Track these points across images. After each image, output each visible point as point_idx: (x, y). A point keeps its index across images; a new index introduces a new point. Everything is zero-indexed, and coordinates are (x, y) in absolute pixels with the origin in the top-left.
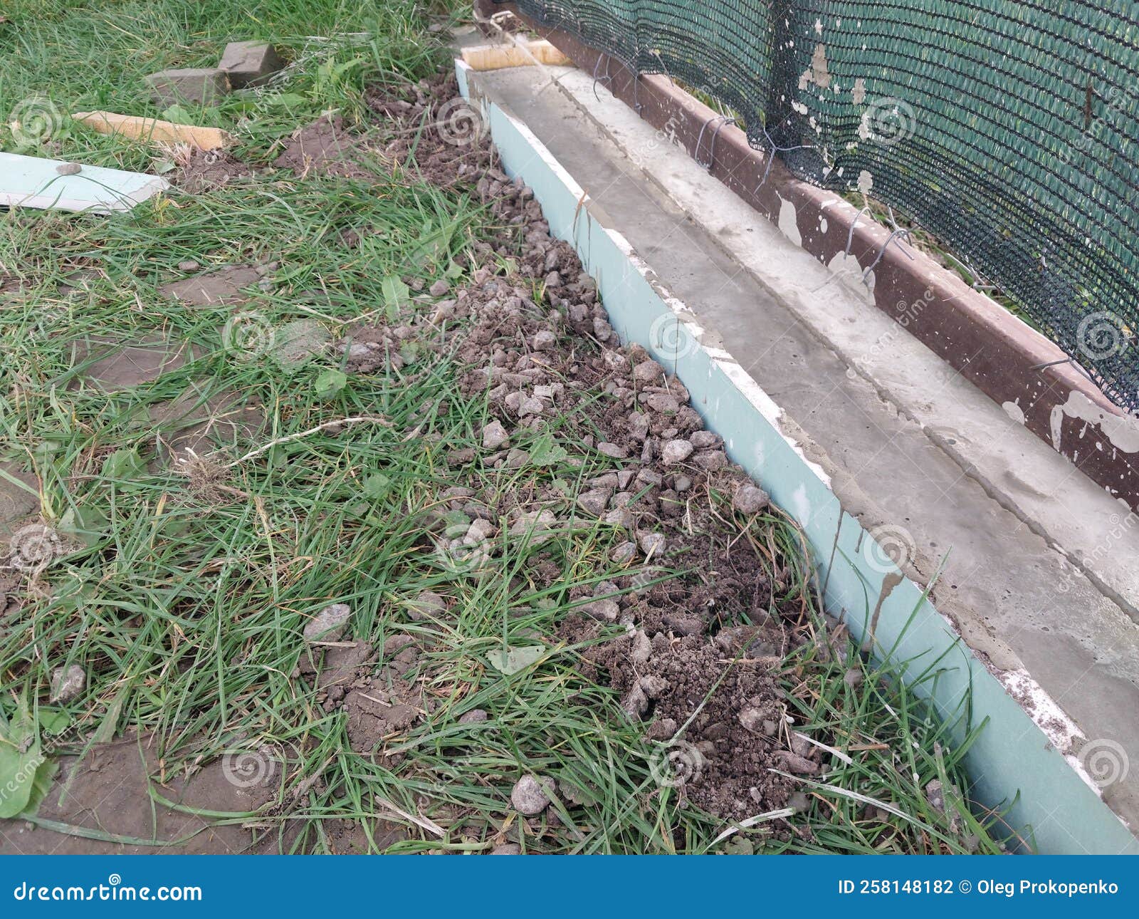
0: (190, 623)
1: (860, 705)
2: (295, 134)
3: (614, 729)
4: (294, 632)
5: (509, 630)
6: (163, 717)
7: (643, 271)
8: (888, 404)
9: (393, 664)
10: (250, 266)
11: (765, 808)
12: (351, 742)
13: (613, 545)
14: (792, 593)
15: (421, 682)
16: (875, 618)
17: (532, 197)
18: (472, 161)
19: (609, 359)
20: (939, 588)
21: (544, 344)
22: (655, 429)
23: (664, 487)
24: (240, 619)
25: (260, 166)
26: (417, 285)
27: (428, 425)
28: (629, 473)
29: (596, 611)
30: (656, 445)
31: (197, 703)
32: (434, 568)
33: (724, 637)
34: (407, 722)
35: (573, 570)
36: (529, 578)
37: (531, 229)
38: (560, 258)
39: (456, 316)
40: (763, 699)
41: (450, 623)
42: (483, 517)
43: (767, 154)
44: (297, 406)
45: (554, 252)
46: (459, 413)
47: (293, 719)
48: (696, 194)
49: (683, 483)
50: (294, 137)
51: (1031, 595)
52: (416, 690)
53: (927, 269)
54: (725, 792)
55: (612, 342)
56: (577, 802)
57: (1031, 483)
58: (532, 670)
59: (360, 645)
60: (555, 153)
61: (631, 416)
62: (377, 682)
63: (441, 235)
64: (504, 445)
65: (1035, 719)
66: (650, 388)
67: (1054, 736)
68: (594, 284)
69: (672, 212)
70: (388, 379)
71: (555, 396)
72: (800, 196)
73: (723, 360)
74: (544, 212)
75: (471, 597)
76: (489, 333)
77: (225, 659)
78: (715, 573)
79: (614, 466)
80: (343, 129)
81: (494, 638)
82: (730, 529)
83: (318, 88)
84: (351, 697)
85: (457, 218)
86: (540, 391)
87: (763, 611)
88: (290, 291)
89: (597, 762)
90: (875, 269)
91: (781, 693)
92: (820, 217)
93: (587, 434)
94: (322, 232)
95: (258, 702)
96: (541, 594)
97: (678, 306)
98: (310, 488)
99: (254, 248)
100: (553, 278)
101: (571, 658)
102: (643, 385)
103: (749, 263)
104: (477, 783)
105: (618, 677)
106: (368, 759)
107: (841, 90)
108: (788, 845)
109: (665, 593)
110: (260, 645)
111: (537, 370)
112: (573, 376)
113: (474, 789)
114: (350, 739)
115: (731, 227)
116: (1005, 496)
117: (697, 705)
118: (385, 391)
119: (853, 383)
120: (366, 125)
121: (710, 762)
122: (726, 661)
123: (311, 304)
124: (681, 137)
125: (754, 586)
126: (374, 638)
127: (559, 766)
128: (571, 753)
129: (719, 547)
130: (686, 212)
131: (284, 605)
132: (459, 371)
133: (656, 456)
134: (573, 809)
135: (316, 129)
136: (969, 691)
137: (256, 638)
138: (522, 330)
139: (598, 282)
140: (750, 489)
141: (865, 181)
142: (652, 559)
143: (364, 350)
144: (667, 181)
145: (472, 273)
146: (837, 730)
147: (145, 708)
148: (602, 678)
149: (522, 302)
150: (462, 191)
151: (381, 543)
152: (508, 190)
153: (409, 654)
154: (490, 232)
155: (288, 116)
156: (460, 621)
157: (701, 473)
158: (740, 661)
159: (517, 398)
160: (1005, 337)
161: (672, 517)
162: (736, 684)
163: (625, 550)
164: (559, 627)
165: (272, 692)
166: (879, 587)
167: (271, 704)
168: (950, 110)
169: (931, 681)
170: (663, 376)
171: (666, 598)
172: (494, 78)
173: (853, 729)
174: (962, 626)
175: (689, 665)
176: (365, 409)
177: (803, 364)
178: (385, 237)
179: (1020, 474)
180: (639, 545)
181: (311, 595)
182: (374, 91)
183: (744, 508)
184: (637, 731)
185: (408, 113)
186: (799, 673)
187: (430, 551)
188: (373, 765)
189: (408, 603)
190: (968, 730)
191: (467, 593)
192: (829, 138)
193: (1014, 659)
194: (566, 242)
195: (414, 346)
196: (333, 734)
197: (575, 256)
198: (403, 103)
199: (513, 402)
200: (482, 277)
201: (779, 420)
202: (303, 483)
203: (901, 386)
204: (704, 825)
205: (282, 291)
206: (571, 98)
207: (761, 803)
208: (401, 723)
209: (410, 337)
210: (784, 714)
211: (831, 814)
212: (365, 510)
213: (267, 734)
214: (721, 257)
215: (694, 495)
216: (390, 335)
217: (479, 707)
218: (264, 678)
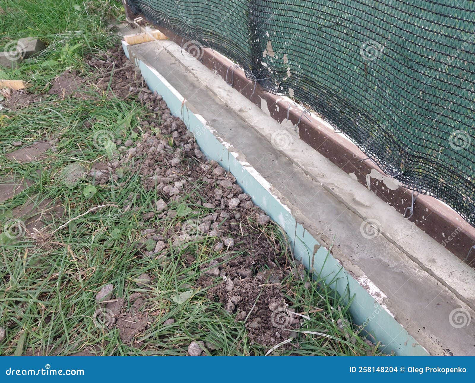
0: (47, 302)
1: (311, 295)
2: (56, 78)
3: (223, 319)
4: (92, 299)
5: (178, 286)
6: (43, 343)
7: (212, 131)
8: (308, 176)
9: (134, 305)
10: (46, 141)
11: (282, 339)
12: (122, 340)
13: (214, 244)
14: (282, 254)
15: (146, 311)
16: (313, 261)
17: (162, 99)
18: (134, 85)
19: (203, 167)
20: (333, 249)
21: (176, 164)
22: (225, 195)
23: (231, 218)
24: (68, 297)
25: (42, 94)
26: (119, 142)
27: (133, 204)
28: (217, 214)
29: (210, 273)
30: (226, 201)
31: (56, 334)
32: (144, 265)
33: (260, 276)
34: (143, 328)
35: (200, 258)
36: (183, 263)
37: (163, 113)
38: (177, 125)
39: (138, 155)
40: (276, 299)
41: (154, 286)
42: (161, 240)
43: (254, 81)
44: (77, 202)
45: (174, 122)
46: (145, 198)
47: (97, 335)
48: (228, 95)
49: (238, 216)
50: (56, 79)
51: (366, 245)
52: (145, 315)
53: (317, 125)
54: (267, 336)
55: (203, 158)
56: (213, 349)
57: (362, 201)
58: (189, 301)
59: (119, 300)
60: (169, 80)
61: (215, 190)
62: (129, 314)
63: (126, 121)
64: (165, 209)
65: (370, 293)
66: (220, 178)
67: (377, 298)
68: (193, 135)
69: (220, 103)
70: (113, 186)
71: (184, 186)
72: (268, 97)
73: (247, 166)
74: (168, 105)
75: (161, 274)
76: (153, 161)
77: (64, 315)
78: (254, 251)
79: (210, 212)
80: (77, 75)
81: (172, 290)
82: (257, 231)
83: (63, 57)
84: (119, 321)
85: (132, 113)
86: (177, 184)
87: (273, 263)
88: (66, 151)
89: (219, 332)
90: (298, 125)
91: (283, 295)
92: (276, 106)
93: (198, 200)
94: (76, 123)
95: (81, 330)
96: (188, 269)
97: (227, 145)
98: (88, 237)
99: (46, 133)
100: (175, 134)
101: (203, 293)
102: (217, 177)
103: (252, 123)
104: (174, 348)
105: (222, 298)
106: (130, 345)
107: (279, 58)
108: (292, 352)
109: (236, 261)
110: (78, 306)
111: (174, 175)
112: (189, 176)
113: (173, 350)
114: (121, 339)
115: (243, 109)
116: (354, 209)
117: (253, 304)
118: (113, 192)
119: (295, 169)
120: (87, 73)
121: (260, 325)
122: (261, 286)
123: (76, 156)
124: (219, 73)
125: (268, 253)
126: (125, 296)
127: (204, 336)
128: (208, 330)
129: (254, 239)
130: (225, 103)
131: (85, 289)
132: (142, 179)
133: (226, 206)
134: (211, 351)
135: (65, 75)
136: (348, 285)
137: (76, 304)
138: (166, 159)
139: (194, 134)
140: (263, 216)
141: (291, 92)
142: (229, 248)
143: (101, 174)
144: (216, 90)
145: (142, 136)
146: (304, 306)
147: (34, 340)
148: (216, 300)
149: (164, 146)
150: (133, 99)
151: (122, 257)
152: (151, 97)
153: (140, 300)
154: (146, 116)
155: (51, 70)
156: (158, 285)
157: (244, 211)
158: (267, 285)
159: (168, 188)
160: (347, 150)
161: (235, 230)
162: (266, 294)
163: (219, 246)
164: (197, 282)
165: (86, 325)
166: (313, 250)
167: (86, 330)
168: (319, 68)
169: (335, 282)
170: (225, 172)
171: (237, 263)
172: (139, 48)
173: (309, 305)
174: (343, 262)
175: (248, 289)
176: (105, 200)
177: (276, 163)
178: (102, 123)
179: (358, 198)
180: (224, 244)
181: (96, 282)
182: (88, 57)
183: (261, 224)
184: (232, 318)
185: (104, 66)
186: (288, 286)
187: (141, 257)
188: (132, 348)
189: (136, 280)
190: (349, 299)
191: (159, 273)
192: (276, 76)
193: (362, 272)
194: (179, 118)
195: (121, 170)
196: (114, 338)
197: (183, 124)
198: (101, 61)
199: (167, 190)
200: (146, 137)
201: (270, 189)
202: (84, 235)
203: (312, 168)
204: (261, 349)
205: (62, 152)
206: (172, 56)
207: (280, 337)
208: (141, 329)
209: (120, 166)
210: (285, 303)
211: (305, 337)
212: (113, 244)
213: (86, 343)
214: (241, 121)
215: (242, 220)
216: (111, 166)
217: (170, 318)
218: (82, 320)
